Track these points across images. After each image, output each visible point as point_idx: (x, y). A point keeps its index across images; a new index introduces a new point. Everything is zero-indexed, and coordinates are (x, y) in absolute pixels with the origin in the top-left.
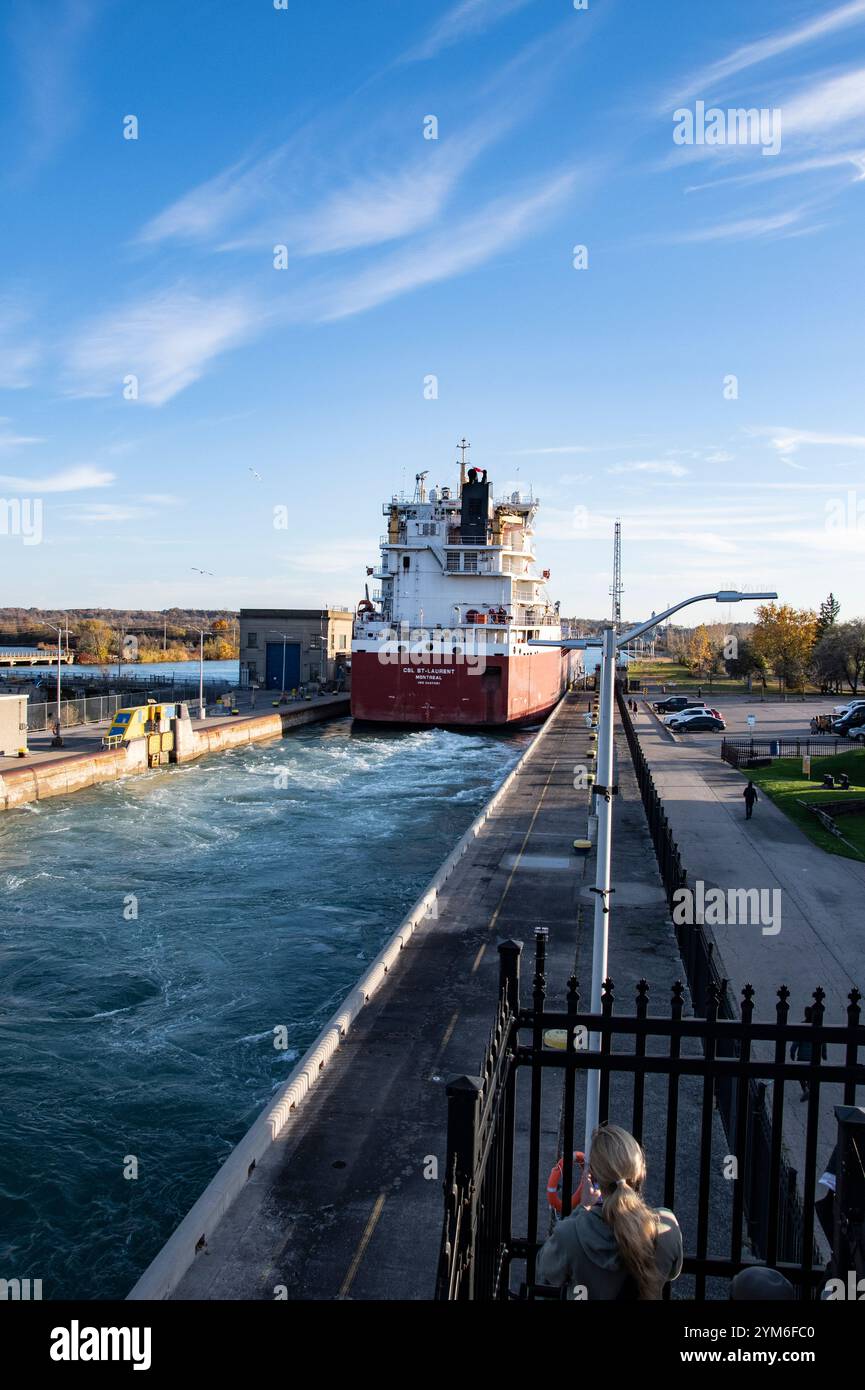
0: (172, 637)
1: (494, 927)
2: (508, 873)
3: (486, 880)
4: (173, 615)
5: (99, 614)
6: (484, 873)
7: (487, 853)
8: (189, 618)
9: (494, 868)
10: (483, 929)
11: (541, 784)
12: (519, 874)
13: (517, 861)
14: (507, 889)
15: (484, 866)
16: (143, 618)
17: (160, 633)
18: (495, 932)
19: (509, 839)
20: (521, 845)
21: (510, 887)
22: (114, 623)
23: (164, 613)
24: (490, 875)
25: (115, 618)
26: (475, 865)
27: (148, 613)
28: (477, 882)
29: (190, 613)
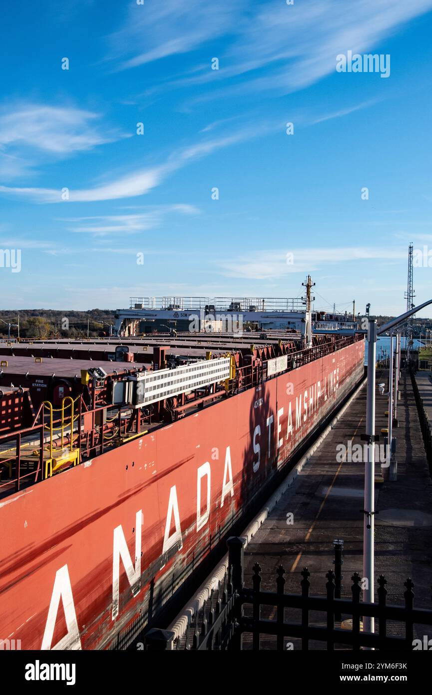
0: (93, 329)
1: (309, 539)
2: (322, 499)
3: (305, 504)
4: (95, 314)
5: (42, 313)
6: (303, 499)
7: (307, 484)
8: (106, 316)
9: (311, 495)
10: (300, 541)
11: (349, 436)
12: (331, 500)
13: (329, 491)
14: (320, 511)
15: (304, 494)
16: (74, 316)
17: (84, 327)
18: (309, 543)
19: (324, 475)
20: (333, 480)
21: (322, 509)
22: (53, 319)
23: (89, 312)
24: (308, 501)
25: (53, 316)
26: (297, 493)
27: (77, 312)
28: (299, 505)
29: (107, 312)
